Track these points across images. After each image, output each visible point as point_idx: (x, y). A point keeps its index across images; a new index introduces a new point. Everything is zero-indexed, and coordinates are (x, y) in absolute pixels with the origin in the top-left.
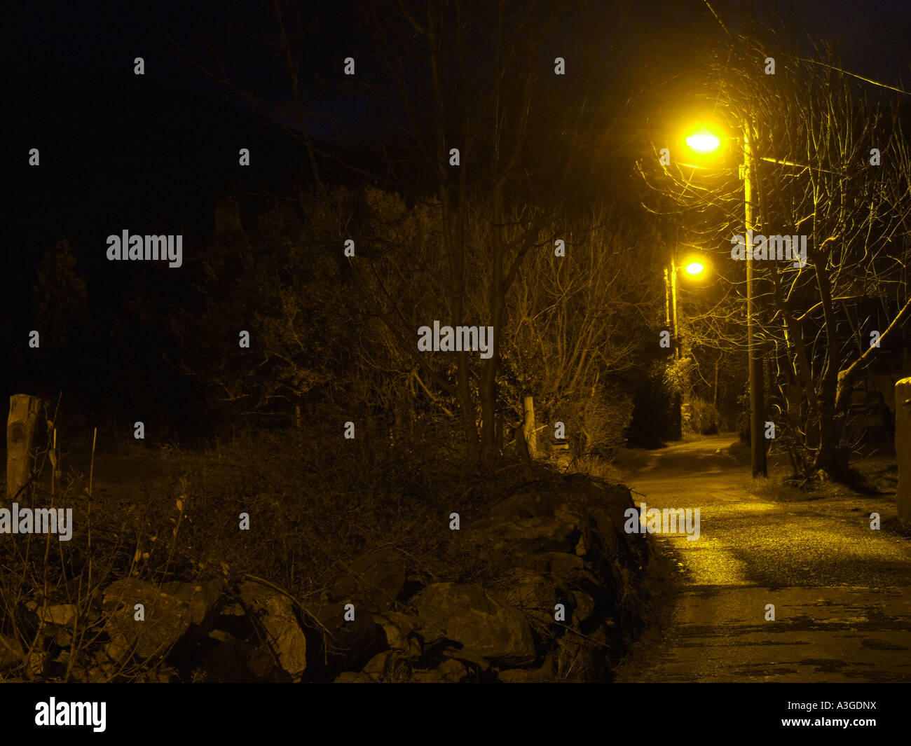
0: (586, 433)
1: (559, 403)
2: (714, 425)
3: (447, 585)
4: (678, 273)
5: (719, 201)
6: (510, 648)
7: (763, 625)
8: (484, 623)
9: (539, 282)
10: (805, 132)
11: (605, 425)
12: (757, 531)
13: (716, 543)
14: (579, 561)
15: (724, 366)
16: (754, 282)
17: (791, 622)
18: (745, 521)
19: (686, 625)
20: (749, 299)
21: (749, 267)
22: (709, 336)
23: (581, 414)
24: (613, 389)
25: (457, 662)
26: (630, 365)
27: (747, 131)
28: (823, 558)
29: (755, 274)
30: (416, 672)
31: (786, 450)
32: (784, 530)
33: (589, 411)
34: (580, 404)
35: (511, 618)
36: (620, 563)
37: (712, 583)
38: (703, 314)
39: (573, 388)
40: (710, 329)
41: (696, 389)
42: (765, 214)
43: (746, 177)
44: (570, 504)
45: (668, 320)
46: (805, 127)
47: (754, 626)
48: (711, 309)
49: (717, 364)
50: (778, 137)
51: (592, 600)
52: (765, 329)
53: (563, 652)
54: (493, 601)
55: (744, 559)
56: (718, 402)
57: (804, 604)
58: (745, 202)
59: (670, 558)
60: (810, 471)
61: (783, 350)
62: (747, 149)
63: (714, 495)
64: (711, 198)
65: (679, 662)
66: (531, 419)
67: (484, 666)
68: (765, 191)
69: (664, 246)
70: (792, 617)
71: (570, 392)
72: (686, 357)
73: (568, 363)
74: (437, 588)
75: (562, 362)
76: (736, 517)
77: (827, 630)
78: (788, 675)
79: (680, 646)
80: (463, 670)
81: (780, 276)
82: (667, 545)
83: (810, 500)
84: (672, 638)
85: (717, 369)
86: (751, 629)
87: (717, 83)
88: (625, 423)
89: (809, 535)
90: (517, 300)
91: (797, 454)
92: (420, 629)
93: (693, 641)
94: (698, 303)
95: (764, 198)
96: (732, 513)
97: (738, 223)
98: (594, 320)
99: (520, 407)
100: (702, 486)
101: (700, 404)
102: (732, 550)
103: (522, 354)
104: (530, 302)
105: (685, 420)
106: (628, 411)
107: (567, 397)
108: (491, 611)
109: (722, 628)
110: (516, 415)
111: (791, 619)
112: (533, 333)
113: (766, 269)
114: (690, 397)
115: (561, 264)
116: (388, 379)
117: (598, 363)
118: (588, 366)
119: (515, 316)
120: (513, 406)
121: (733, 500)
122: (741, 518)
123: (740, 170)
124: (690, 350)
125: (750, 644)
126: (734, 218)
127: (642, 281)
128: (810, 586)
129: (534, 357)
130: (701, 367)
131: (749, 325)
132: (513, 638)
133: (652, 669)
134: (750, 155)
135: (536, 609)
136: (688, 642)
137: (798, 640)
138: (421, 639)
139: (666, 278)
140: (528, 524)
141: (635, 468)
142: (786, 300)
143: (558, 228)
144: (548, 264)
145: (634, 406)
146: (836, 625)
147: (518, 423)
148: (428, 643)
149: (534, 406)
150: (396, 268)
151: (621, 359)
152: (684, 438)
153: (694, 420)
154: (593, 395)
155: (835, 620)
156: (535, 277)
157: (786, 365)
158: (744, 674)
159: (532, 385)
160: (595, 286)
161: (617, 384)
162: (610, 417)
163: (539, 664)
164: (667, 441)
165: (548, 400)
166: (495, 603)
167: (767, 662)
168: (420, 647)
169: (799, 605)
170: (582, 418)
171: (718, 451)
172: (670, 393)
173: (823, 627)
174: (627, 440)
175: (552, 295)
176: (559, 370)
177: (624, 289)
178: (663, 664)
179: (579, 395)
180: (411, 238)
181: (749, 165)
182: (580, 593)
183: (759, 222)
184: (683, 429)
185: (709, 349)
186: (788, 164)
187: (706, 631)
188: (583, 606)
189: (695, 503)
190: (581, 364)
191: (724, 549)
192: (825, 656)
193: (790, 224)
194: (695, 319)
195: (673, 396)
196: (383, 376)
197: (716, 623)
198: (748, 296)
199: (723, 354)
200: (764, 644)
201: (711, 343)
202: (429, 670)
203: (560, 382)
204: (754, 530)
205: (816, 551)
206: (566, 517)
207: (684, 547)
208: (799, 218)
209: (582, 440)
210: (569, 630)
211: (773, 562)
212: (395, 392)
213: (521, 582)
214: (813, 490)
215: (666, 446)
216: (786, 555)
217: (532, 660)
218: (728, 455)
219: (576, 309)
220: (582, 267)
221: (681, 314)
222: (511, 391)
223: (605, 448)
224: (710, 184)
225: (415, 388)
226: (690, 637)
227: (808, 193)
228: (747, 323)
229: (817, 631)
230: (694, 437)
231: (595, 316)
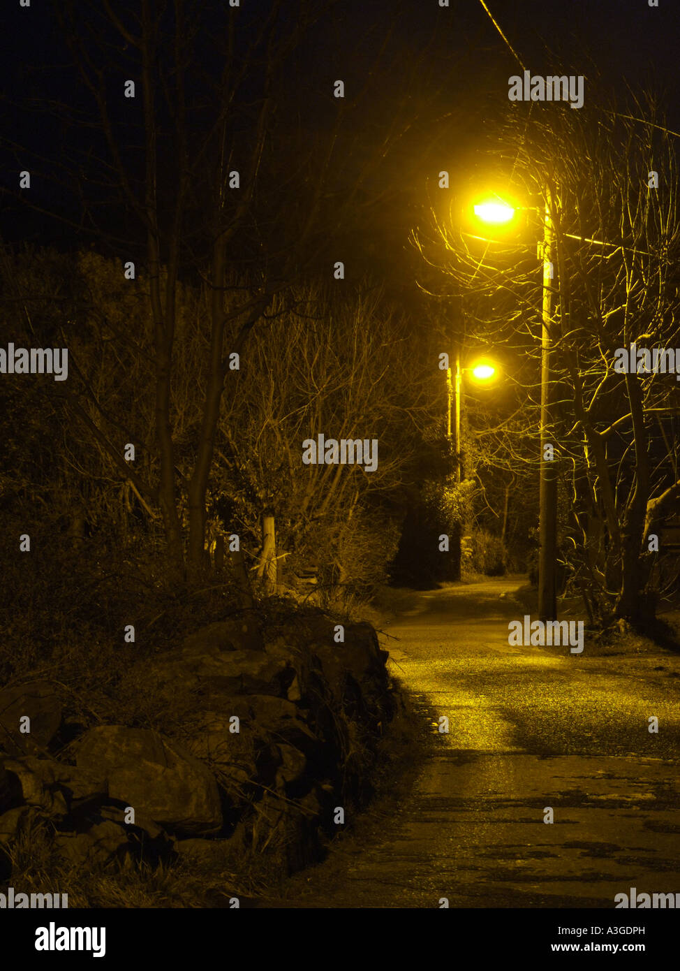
0: (339, 565)
1: (307, 528)
2: (501, 564)
3: (114, 729)
4: (464, 377)
5: (510, 283)
6: (190, 812)
7: (525, 799)
8: (159, 779)
9: (290, 376)
10: (618, 203)
11: (363, 557)
12: (535, 689)
13: (483, 700)
14: (292, 708)
15: (516, 493)
16: (550, 386)
17: (559, 797)
18: (523, 677)
19: (429, 796)
20: (543, 406)
21: (545, 367)
22: (499, 455)
23: (334, 541)
24: (376, 513)
25: (115, 825)
26: (396, 484)
27: (549, 199)
28: (611, 723)
29: (551, 376)
30: (61, 836)
31: (581, 594)
32: (568, 688)
33: (344, 539)
34: (335, 528)
35: (193, 774)
36: (347, 715)
37: (471, 748)
38: (492, 427)
39: (326, 508)
40: (500, 447)
41: (481, 520)
42: (566, 302)
43: (546, 256)
44: (287, 637)
45: (449, 434)
46: (619, 197)
47: (513, 800)
48: (502, 422)
49: (507, 490)
50: (586, 208)
51: (302, 755)
52: (561, 444)
53: (260, 818)
54: (172, 751)
55: (513, 720)
56: (507, 537)
57: (579, 775)
58: (543, 287)
59: (423, 717)
60: (609, 620)
61: (581, 471)
62: (548, 221)
63: (490, 646)
64: (500, 280)
65: (413, 840)
66: (271, 544)
67: (154, 832)
68: (567, 274)
69: (448, 342)
70: (562, 791)
71: (322, 513)
72: (470, 480)
73: (320, 478)
74: (101, 733)
75: (313, 477)
76: (512, 671)
77: (602, 807)
78: (546, 859)
79: (416, 820)
80: (123, 835)
81: (583, 379)
82: (423, 701)
83: (607, 655)
84: (408, 810)
85: (507, 496)
86: (509, 803)
87: (514, 138)
88: (388, 555)
89: (599, 695)
90: (261, 397)
91: (594, 600)
92: (68, 781)
93: (435, 815)
94: (487, 414)
95: (566, 283)
96: (507, 667)
97: (532, 312)
98: (355, 426)
99: (259, 530)
100: (477, 635)
101: (485, 538)
102: (502, 709)
103: (264, 465)
104: (277, 401)
105: (466, 556)
106: (392, 540)
107: (317, 520)
108: (168, 762)
109: (474, 801)
110: (254, 539)
111: (561, 793)
112: (279, 438)
113: (564, 370)
114: (473, 529)
115: (317, 355)
116: (98, 489)
117: (358, 479)
118: (346, 483)
119: (258, 417)
120: (250, 528)
121: (513, 652)
122: (518, 673)
123: (538, 247)
124: (475, 471)
125: (505, 821)
126: (527, 305)
127: (415, 381)
128: (590, 755)
129: (278, 471)
130: (488, 492)
131: (542, 438)
132: (194, 798)
133: (378, 847)
134: (551, 229)
135: (228, 764)
136: (428, 816)
137: (565, 818)
138: (68, 793)
139: (449, 381)
140: (228, 658)
141: (398, 613)
142: (588, 410)
143: (314, 311)
144: (301, 355)
145: (400, 534)
146: (615, 801)
147: (257, 550)
148: (76, 800)
149: (276, 529)
150: (113, 351)
151: (386, 476)
152: (463, 578)
153: (477, 556)
154: (350, 519)
155: (614, 796)
156: (284, 370)
157: (584, 489)
158: (492, 856)
159: (275, 503)
160: (357, 384)
161: (381, 507)
162: (370, 546)
163: (226, 833)
164: (441, 581)
165: (293, 522)
166: (174, 754)
167: (522, 843)
168: (65, 803)
169: (572, 777)
170: (335, 547)
171: (503, 595)
172: (448, 522)
173: (598, 804)
174: (389, 576)
175: (303, 393)
176: (309, 487)
177: (394, 389)
178: (392, 841)
179: (334, 519)
180: (132, 316)
181: (549, 242)
182: (288, 746)
183: (559, 313)
184: (462, 567)
185: (499, 472)
186: (596, 242)
187: (454, 804)
188: (291, 764)
189: (465, 654)
190: (336, 480)
191: (492, 708)
192: (597, 838)
193: (596, 315)
194: (482, 433)
195: (452, 526)
196: (92, 484)
197: (467, 795)
198: (542, 404)
199: (516, 480)
200: (522, 822)
201: (501, 464)
202: (77, 834)
203: (310, 502)
204: (531, 687)
205: (603, 714)
206: (279, 652)
207: (442, 704)
208: (608, 310)
209: (335, 573)
210: (269, 793)
211: (548, 725)
212: (105, 505)
213: (211, 729)
214: (610, 644)
215: (440, 588)
216: (566, 718)
217: (220, 827)
218: (514, 600)
219: (333, 412)
220: (342, 360)
221: (466, 426)
222: (250, 509)
223: (363, 584)
224: (500, 261)
225: (130, 501)
226: (431, 810)
227: (620, 278)
228: (539, 435)
229: (590, 809)
230: (475, 577)
231: (356, 421)
